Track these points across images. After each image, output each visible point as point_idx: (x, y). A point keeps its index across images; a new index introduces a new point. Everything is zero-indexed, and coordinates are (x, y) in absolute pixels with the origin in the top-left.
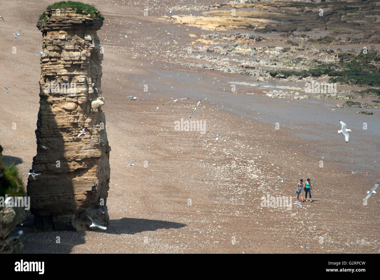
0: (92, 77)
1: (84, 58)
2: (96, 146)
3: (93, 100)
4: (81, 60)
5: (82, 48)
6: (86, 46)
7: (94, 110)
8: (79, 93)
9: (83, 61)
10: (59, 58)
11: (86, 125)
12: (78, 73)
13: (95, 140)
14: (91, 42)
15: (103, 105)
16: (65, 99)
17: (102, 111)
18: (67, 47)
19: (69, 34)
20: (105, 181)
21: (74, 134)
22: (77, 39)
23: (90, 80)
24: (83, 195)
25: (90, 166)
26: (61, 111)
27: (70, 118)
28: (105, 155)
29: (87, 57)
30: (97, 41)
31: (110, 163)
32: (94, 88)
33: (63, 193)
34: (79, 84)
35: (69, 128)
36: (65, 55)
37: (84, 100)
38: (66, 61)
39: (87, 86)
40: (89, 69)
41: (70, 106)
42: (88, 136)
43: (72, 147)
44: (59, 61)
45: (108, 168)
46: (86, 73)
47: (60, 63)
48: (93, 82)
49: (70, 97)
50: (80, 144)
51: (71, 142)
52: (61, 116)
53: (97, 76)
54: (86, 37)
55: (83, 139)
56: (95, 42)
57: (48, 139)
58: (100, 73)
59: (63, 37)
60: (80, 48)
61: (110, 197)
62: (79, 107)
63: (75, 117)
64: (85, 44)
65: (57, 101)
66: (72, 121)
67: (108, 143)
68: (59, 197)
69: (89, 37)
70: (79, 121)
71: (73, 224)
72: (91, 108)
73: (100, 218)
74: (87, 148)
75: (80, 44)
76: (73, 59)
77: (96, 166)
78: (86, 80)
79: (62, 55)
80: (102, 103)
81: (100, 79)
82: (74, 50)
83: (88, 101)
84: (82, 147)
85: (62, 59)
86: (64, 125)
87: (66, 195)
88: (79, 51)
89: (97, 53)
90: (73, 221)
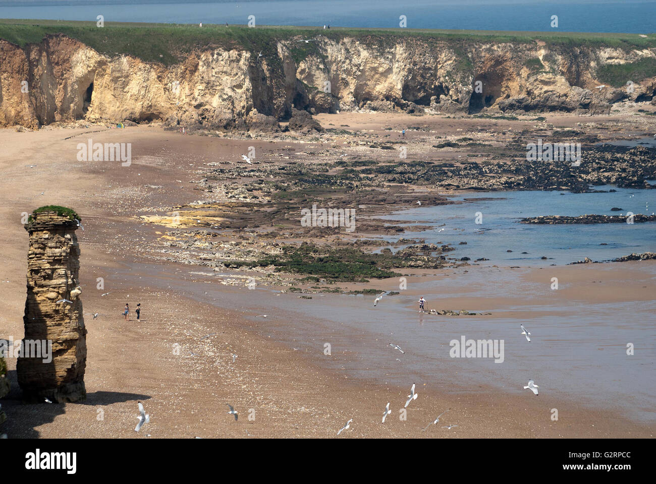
0: (70, 270)
1: (64, 254)
2: (75, 330)
3: (72, 290)
4: (61, 256)
5: (62, 246)
6: (66, 244)
7: (73, 299)
8: (60, 284)
9: (63, 256)
10: (43, 254)
11: (66, 312)
12: (59, 267)
13: (74, 324)
14: (70, 240)
15: (80, 294)
16: (48, 290)
17: (79, 299)
18: (49, 245)
19: (51, 233)
20: (83, 360)
21: (56, 320)
22: (58, 238)
23: (69, 272)
24: (64, 372)
25: (69, 347)
26: (44, 300)
27: (53, 306)
28: (82, 337)
29: (67, 253)
30: (75, 239)
31: (87, 344)
32: (72, 279)
33: (47, 370)
34: (60, 276)
35: (52, 314)
36: (48, 251)
37: (64, 290)
38: (49, 257)
39: (67, 278)
40: (68, 264)
41: (53, 295)
42: (68, 321)
43: (54, 330)
44: (43, 257)
45: (85, 349)
46: (66, 267)
47: (44, 259)
48: (71, 274)
49: (53, 288)
50: (61, 328)
51: (54, 326)
52: (45, 304)
53: (75, 269)
54: (65, 236)
55: (63, 324)
56: (73, 240)
58: (77, 267)
59: (47, 236)
60: (61, 245)
61: (87, 373)
62: (60, 296)
63: (57, 305)
64: (65, 242)
65: (41, 291)
66: (54, 309)
67: (85, 327)
68: (43, 374)
69: (68, 236)
70: (60, 308)
71: (56, 397)
72: (70, 296)
73: (79, 392)
74: (67, 331)
75: (61, 242)
76: (55, 255)
77: (75, 347)
78: (66, 272)
79: (45, 252)
80: (80, 292)
81: (78, 271)
82: (56, 248)
83: (68, 290)
84: (62, 330)
85: (46, 255)
86: (47, 312)
87: (50, 372)
88: (60, 248)
89: (75, 249)
90: (55, 395)
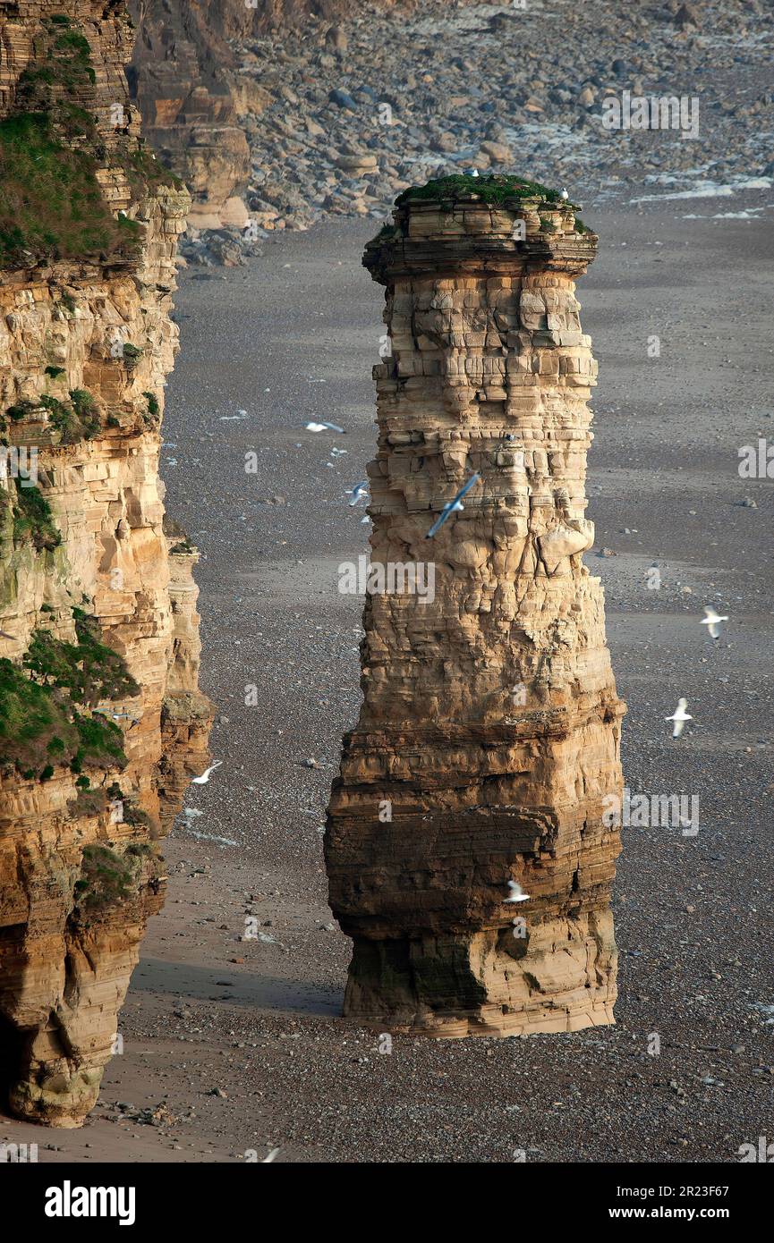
7: (551, 567)
27: (467, 595)
35: (464, 629)
57: (392, 671)
63: (483, 592)
66: (472, 605)
70: (496, 604)
87: (453, 869)
90: (473, 960)
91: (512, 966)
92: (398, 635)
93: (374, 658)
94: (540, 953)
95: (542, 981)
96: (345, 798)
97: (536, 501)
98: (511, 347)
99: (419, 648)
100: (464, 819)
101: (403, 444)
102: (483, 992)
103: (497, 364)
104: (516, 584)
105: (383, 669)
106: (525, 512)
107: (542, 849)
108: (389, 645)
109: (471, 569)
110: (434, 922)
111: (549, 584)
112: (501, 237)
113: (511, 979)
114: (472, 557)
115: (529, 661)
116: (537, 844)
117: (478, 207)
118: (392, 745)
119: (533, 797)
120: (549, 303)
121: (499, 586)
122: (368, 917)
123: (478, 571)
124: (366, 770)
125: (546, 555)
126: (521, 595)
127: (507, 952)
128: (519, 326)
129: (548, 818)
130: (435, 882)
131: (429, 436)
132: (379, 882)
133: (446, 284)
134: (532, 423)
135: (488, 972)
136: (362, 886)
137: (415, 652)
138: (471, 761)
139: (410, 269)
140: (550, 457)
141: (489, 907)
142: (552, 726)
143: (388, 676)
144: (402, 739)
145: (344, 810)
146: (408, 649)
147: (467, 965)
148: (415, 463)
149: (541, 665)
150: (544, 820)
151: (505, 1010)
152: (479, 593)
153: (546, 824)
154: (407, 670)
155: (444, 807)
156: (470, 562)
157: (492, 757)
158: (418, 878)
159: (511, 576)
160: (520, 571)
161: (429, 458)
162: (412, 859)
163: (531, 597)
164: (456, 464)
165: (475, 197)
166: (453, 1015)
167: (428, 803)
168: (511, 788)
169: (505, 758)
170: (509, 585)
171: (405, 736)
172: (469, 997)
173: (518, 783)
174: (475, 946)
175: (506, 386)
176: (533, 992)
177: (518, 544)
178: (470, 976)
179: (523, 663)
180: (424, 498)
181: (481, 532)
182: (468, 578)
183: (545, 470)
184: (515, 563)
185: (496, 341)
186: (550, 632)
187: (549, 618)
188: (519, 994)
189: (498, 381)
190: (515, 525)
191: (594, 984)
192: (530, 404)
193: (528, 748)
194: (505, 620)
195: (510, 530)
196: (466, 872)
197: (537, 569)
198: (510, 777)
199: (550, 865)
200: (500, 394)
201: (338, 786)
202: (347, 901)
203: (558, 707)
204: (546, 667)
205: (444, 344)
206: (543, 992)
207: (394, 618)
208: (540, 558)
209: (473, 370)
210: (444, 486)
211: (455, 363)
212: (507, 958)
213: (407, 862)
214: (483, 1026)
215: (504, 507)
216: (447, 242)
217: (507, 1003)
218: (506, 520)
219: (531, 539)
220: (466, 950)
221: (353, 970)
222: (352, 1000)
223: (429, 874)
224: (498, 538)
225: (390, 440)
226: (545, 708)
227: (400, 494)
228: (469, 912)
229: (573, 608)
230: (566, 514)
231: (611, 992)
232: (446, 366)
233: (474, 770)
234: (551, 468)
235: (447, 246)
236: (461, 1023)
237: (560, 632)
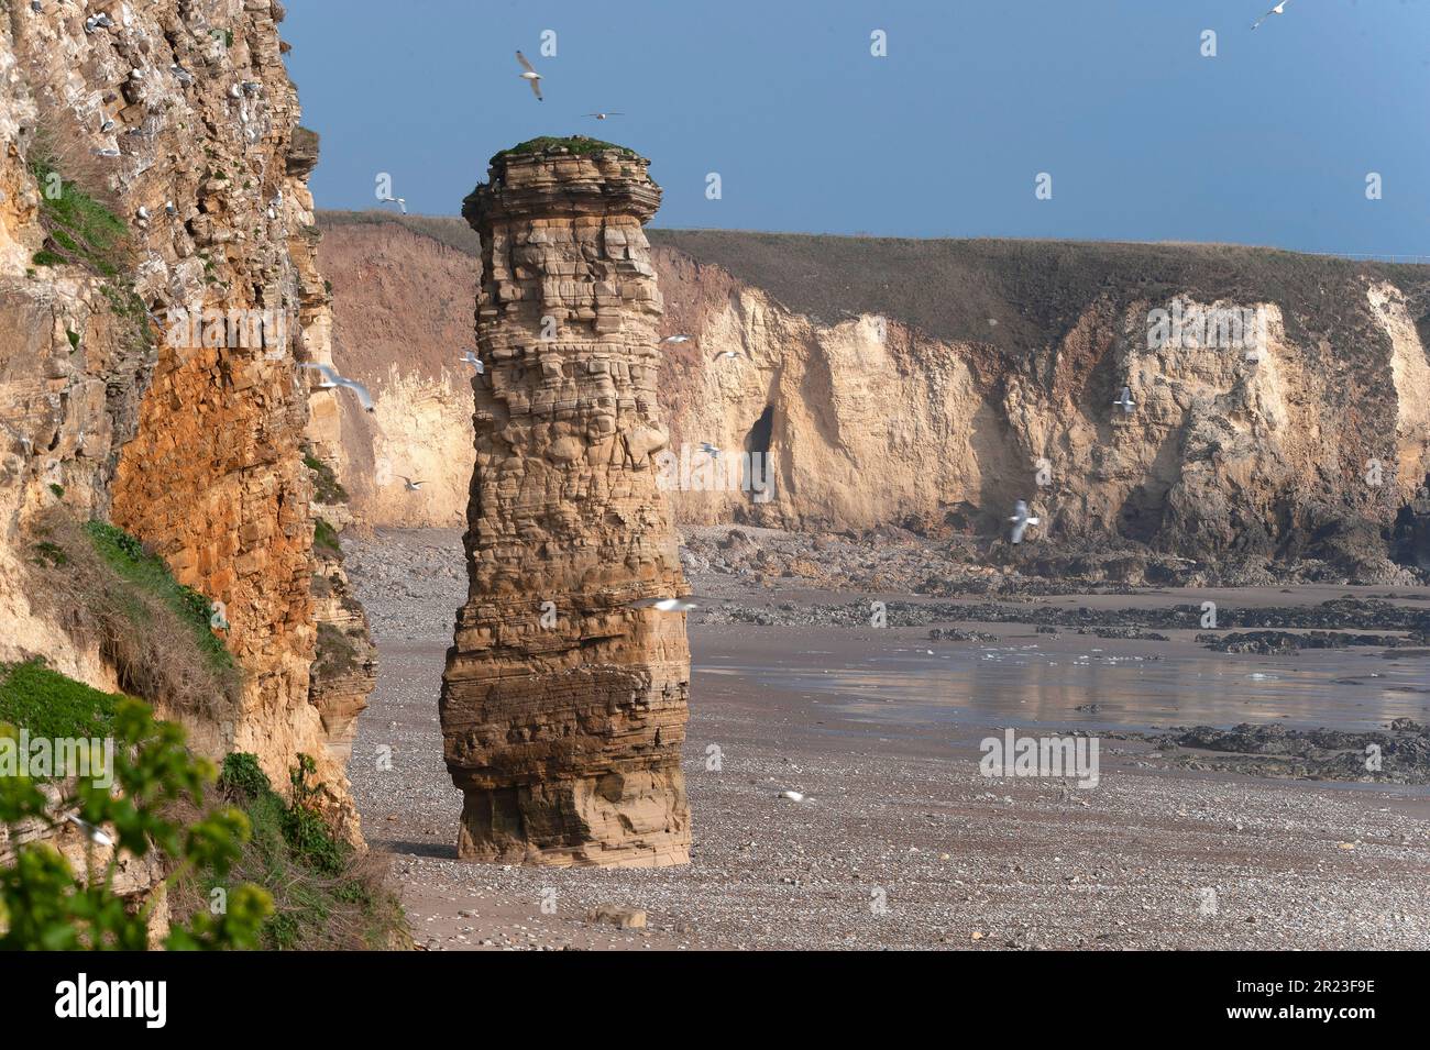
7: (636, 460)
8: (590, 406)
26: (536, 464)
35: (563, 513)
52: (539, 479)
57: (499, 552)
71: (579, 808)
83: (618, 430)
86: (546, 507)
90: (577, 801)
91: (609, 807)
92: (503, 520)
93: (483, 542)
94: (632, 797)
95: (633, 822)
96: (459, 664)
97: (622, 404)
98: (597, 273)
99: (523, 531)
100: (567, 678)
101: (505, 358)
102: (587, 829)
103: (586, 289)
104: (607, 474)
105: (491, 551)
106: (614, 412)
107: (638, 702)
108: (497, 530)
109: (569, 461)
110: (541, 770)
111: (635, 475)
112: (588, 181)
113: (609, 820)
114: (570, 450)
115: (621, 540)
116: (634, 696)
117: (568, 157)
118: (502, 616)
119: (628, 657)
120: (629, 237)
121: (593, 476)
122: (481, 769)
123: (575, 462)
124: (481, 639)
125: (632, 449)
126: (612, 483)
127: (604, 796)
128: (604, 256)
129: (642, 673)
130: (543, 733)
131: (531, 349)
132: (490, 735)
133: (539, 222)
134: (615, 340)
135: (590, 813)
136: (476, 742)
137: (519, 535)
138: (573, 627)
139: (508, 213)
140: (631, 368)
141: (591, 752)
142: (644, 593)
143: (496, 558)
144: (511, 611)
145: (460, 675)
146: (514, 533)
147: (571, 806)
148: (516, 375)
149: (632, 542)
150: (638, 675)
151: (604, 846)
152: (575, 482)
153: (641, 679)
154: (512, 553)
155: (549, 669)
156: (567, 454)
157: (593, 622)
158: (527, 732)
159: (603, 467)
160: (611, 463)
161: (528, 369)
162: (521, 715)
163: (620, 485)
164: (553, 373)
165: (564, 150)
166: (558, 851)
167: (534, 666)
168: (608, 649)
169: (603, 622)
170: (601, 474)
171: (514, 608)
172: (573, 833)
173: (614, 645)
174: (579, 788)
175: (595, 307)
176: (627, 832)
177: (609, 441)
178: (575, 816)
179: (616, 541)
180: (526, 403)
181: (576, 429)
182: (567, 470)
183: (627, 378)
184: (607, 456)
185: (584, 268)
186: (638, 517)
187: (635, 504)
188: (616, 834)
189: (587, 301)
190: (607, 422)
191: (673, 830)
192: (616, 320)
193: (623, 614)
194: (599, 505)
195: (601, 426)
196: (570, 724)
197: (625, 461)
198: (606, 639)
199: (643, 716)
200: (588, 313)
201: (452, 655)
202: (461, 756)
203: (647, 579)
204: (636, 544)
205: (539, 274)
206: (635, 832)
207: (501, 506)
208: (627, 451)
209: (565, 293)
210: (543, 392)
211: (551, 288)
212: (604, 801)
213: (515, 719)
214: (586, 861)
215: (597, 408)
216: (541, 187)
217: (606, 841)
218: (599, 418)
219: (618, 437)
220: (571, 792)
221: (465, 817)
222: (465, 845)
223: (535, 728)
224: (592, 433)
225: (495, 355)
226: (637, 579)
227: (503, 402)
228: (573, 758)
229: (653, 497)
230: (646, 417)
231: (686, 837)
232: (543, 292)
233: (577, 634)
234: (632, 378)
235: (541, 191)
236: (567, 858)
237: (645, 515)
